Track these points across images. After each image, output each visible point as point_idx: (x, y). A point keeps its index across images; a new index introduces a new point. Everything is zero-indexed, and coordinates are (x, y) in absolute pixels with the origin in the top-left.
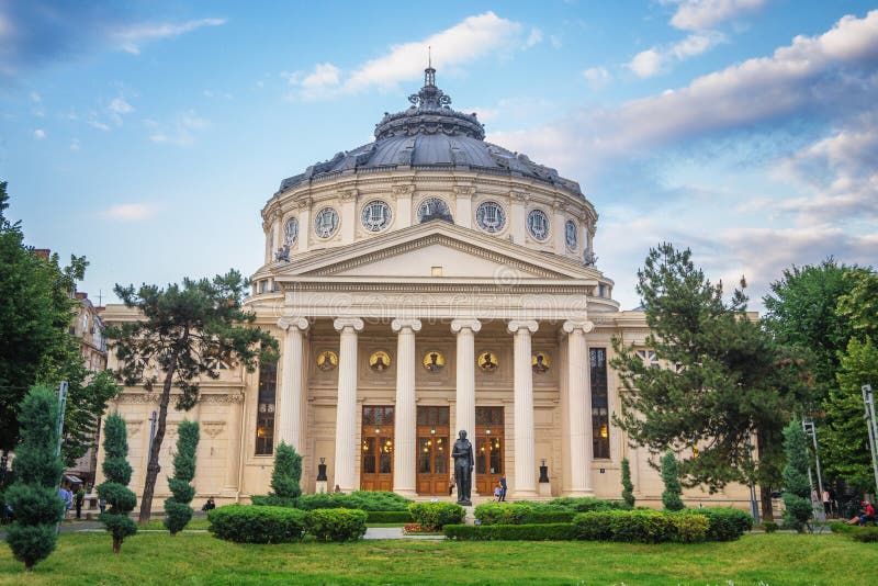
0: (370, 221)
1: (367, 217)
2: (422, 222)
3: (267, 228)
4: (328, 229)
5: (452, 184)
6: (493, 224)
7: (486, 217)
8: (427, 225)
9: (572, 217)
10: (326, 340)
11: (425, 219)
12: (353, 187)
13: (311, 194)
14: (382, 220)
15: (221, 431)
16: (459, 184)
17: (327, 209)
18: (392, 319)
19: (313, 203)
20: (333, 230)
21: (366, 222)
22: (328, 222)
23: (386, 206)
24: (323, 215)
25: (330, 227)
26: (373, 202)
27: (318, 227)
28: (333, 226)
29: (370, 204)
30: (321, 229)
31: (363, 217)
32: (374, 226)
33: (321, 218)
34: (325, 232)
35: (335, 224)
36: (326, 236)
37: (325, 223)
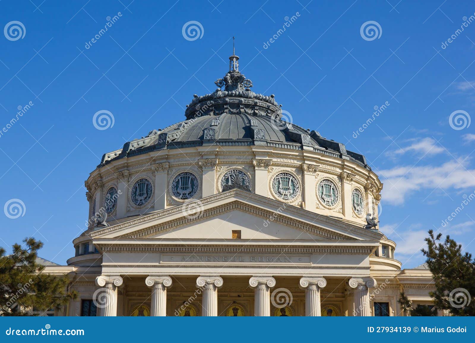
0: (179, 190)
1: (177, 187)
2: (223, 191)
3: (90, 197)
4: (142, 198)
5: (251, 157)
6: (287, 192)
7: (281, 186)
8: (227, 193)
9: (359, 186)
10: (139, 296)
11: (226, 188)
12: (165, 160)
13: (127, 167)
14: (190, 190)
16: (257, 157)
17: (141, 180)
18: (197, 277)
19: (130, 175)
20: (147, 198)
21: (176, 191)
22: (142, 191)
23: (193, 177)
24: (139, 185)
25: (145, 196)
26: (182, 173)
27: (134, 195)
28: (147, 195)
29: (179, 175)
30: (137, 197)
31: (173, 187)
32: (183, 194)
33: (137, 187)
34: (140, 200)
35: (149, 193)
36: (141, 204)
37: (140, 192)
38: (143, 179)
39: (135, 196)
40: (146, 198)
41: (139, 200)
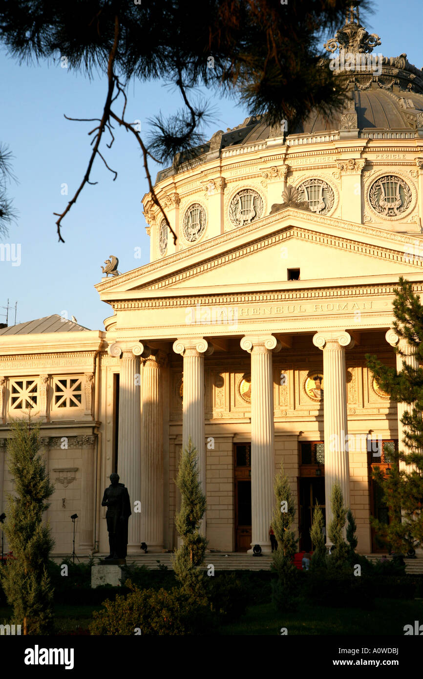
0: (238, 216)
1: (235, 210)
2: (270, 213)
5: (335, 157)
6: (394, 205)
7: (383, 196)
8: (277, 216)
11: (275, 209)
12: (217, 175)
14: (252, 214)
15: (74, 479)
16: (343, 156)
17: (193, 206)
18: (241, 337)
20: (201, 230)
21: (235, 217)
22: (195, 221)
23: (256, 195)
24: (191, 212)
25: (198, 227)
26: (241, 191)
27: (187, 227)
28: (201, 226)
29: (238, 194)
30: (189, 230)
31: (231, 212)
32: (244, 221)
33: (189, 217)
34: (194, 234)
35: (202, 223)
36: (194, 239)
37: (193, 222)
38: (195, 204)
39: (187, 229)
40: (199, 230)
41: (192, 235)
